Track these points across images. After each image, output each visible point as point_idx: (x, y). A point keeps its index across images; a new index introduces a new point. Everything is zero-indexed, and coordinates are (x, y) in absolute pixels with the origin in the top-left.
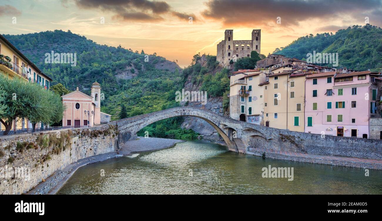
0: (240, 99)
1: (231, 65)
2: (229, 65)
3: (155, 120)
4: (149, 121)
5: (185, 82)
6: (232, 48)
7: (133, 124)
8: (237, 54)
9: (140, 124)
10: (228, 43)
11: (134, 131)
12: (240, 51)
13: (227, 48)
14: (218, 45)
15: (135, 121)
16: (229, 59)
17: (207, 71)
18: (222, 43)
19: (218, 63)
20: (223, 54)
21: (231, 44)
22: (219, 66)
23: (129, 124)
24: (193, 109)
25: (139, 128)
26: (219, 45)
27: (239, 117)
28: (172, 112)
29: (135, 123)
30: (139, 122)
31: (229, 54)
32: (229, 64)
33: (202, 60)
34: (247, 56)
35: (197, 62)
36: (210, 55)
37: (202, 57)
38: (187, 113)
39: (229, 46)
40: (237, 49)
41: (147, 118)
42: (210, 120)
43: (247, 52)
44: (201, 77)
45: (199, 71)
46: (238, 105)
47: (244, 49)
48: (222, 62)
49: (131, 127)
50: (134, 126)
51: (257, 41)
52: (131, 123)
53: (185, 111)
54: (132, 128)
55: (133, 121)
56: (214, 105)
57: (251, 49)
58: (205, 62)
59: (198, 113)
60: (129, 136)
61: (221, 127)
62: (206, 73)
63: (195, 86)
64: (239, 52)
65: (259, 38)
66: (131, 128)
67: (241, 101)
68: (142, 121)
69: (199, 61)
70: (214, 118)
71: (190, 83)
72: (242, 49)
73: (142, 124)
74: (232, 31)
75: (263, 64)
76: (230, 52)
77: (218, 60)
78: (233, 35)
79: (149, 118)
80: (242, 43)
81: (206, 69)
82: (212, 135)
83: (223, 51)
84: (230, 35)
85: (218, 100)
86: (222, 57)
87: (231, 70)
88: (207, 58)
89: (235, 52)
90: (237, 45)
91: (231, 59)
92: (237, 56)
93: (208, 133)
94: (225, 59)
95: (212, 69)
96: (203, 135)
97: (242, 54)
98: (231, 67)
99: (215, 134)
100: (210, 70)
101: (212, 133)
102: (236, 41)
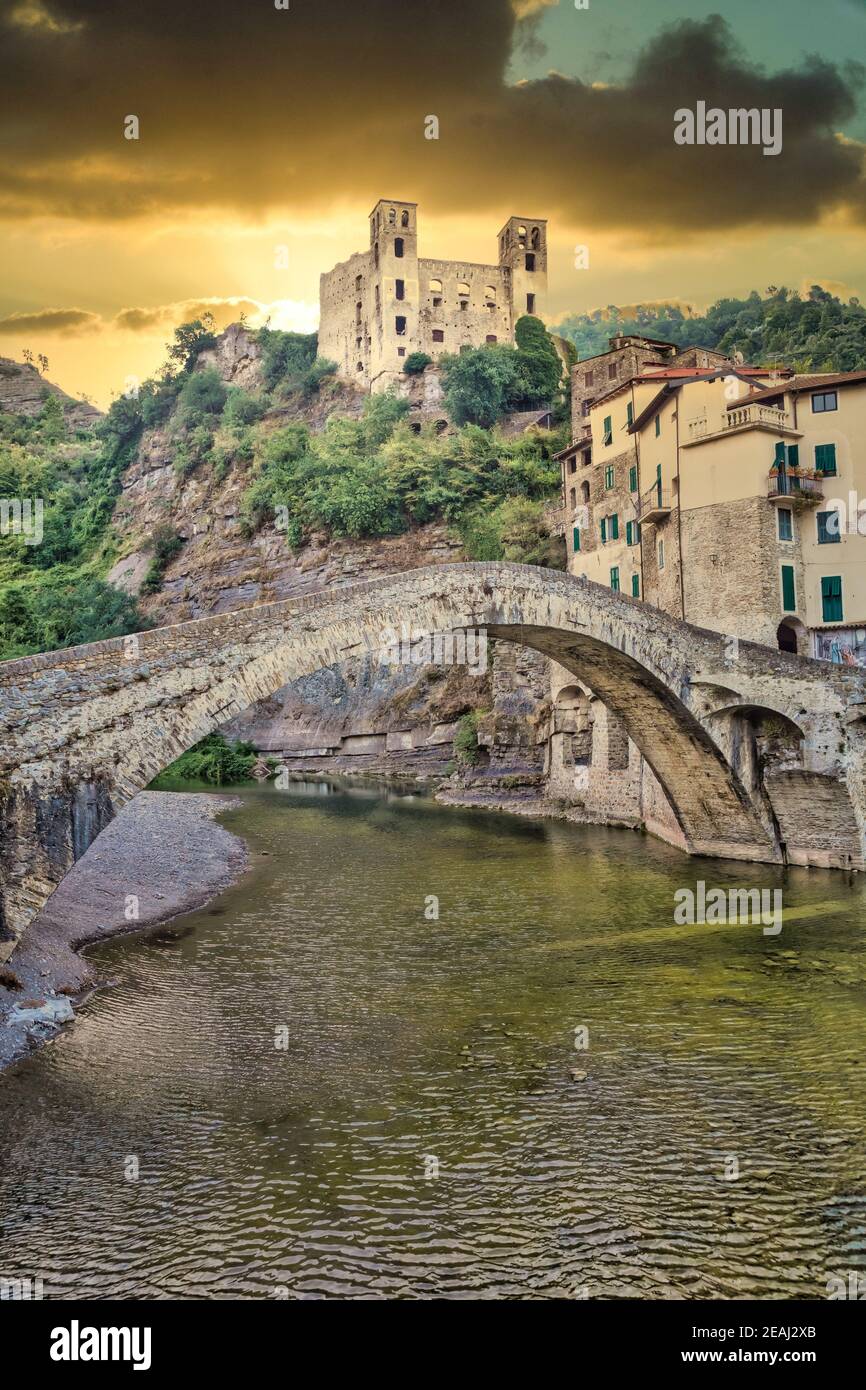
0: (774, 526)
1: (412, 378)
2: (404, 381)
3: (300, 661)
4: (250, 672)
5: (127, 466)
6: (412, 295)
7: (123, 701)
8: (438, 327)
9: (181, 701)
10: (391, 268)
11: (136, 761)
12: (455, 314)
13: (389, 295)
14: (324, 278)
15: (142, 678)
16: (401, 351)
17: (269, 410)
18: (352, 268)
19: (332, 370)
20: (359, 323)
21: (408, 275)
22: (341, 386)
23: (96, 704)
24: (545, 579)
25: (175, 731)
26: (335, 279)
27: (775, 636)
28: (413, 598)
29: (146, 695)
30: (175, 683)
31: (401, 324)
32: (402, 376)
33: (227, 352)
34: (483, 341)
35: (191, 365)
36: (272, 328)
37: (224, 337)
38: (506, 611)
39: (400, 284)
40: (437, 302)
41: (236, 650)
42: (637, 658)
43: (485, 321)
44: (240, 436)
45: (218, 408)
46: (766, 562)
47: (470, 307)
48: (353, 366)
49: (109, 727)
50: (139, 721)
51: (529, 273)
52: (115, 690)
53: (498, 596)
54: (118, 734)
55: (130, 674)
57: (505, 308)
58: (245, 362)
59: (573, 612)
60: (91, 816)
61: (695, 702)
62: (262, 419)
63: (193, 484)
64: (449, 319)
65: (538, 259)
66: (107, 740)
67: (778, 541)
68: (200, 674)
69: (208, 357)
70: (659, 643)
71: (157, 474)
72: (459, 307)
73: (201, 704)
74: (411, 211)
75: (613, 375)
76: (403, 315)
77: (328, 352)
78: (414, 228)
79: (257, 650)
80: (461, 275)
81: (257, 396)
82: (339, 753)
83: (359, 306)
84: (404, 230)
85: (364, 559)
86: (355, 338)
87: (415, 405)
88: (255, 342)
89: (426, 316)
90: (435, 286)
91: (412, 349)
92: (438, 336)
93: (308, 741)
94: (377, 351)
95: (297, 397)
96: (281, 756)
97: (462, 329)
98: (413, 388)
99: (353, 746)
100: (286, 405)
101: (337, 743)
102: (434, 261)
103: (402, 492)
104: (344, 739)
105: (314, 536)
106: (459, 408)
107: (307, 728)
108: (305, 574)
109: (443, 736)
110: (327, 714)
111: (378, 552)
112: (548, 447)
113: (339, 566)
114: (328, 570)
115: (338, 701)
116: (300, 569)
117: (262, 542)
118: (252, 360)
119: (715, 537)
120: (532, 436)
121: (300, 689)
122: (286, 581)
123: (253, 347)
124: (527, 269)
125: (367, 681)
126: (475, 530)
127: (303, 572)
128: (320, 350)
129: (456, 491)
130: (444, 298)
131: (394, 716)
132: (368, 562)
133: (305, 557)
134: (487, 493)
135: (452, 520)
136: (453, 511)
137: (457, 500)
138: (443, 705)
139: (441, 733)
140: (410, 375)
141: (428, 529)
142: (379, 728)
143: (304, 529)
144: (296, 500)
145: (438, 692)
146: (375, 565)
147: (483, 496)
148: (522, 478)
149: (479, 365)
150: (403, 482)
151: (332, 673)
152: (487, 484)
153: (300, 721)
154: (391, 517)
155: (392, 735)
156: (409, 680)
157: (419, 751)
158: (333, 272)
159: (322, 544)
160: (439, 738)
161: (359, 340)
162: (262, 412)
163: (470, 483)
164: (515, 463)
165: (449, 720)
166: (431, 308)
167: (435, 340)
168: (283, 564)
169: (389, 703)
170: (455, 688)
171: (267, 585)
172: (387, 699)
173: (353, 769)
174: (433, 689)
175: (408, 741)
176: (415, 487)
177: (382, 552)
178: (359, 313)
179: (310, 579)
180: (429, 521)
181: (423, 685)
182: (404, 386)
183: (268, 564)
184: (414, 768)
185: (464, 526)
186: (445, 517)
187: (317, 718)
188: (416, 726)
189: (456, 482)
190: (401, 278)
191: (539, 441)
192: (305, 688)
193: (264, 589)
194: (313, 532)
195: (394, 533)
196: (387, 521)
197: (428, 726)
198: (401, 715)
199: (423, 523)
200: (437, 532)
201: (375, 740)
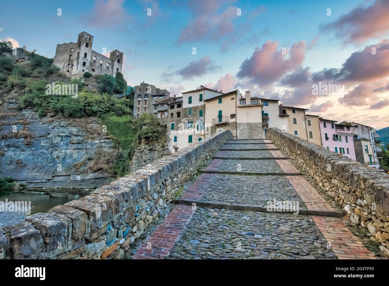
1: (86, 78)
2: (83, 78)
6: (89, 57)
8: (94, 68)
10: (84, 49)
13: (82, 55)
16: (83, 71)
18: (69, 45)
19: (58, 69)
20: (69, 60)
21: (88, 53)
31: (84, 64)
32: (83, 77)
34: (104, 75)
36: (36, 53)
37: (15, 50)
39: (86, 54)
43: (106, 71)
44: (20, 79)
45: (10, 70)
47: (103, 66)
48: (65, 70)
56: (59, 130)
57: (110, 69)
58: (23, 60)
64: (97, 67)
65: (121, 61)
69: (7, 54)
72: (100, 65)
74: (92, 38)
76: (85, 62)
78: (92, 42)
80: (102, 58)
81: (27, 70)
82: (50, 181)
83: (71, 56)
84: (89, 41)
85: (69, 123)
86: (68, 63)
87: (86, 85)
88: (28, 55)
89: (91, 64)
90: (94, 58)
91: (86, 71)
92: (93, 70)
93: (38, 177)
94: (76, 69)
95: (44, 74)
96: (25, 182)
97: (100, 71)
98: (85, 81)
99: (56, 179)
100: (39, 75)
101: (51, 178)
102: (95, 52)
103: (85, 106)
104: (53, 177)
105: (49, 114)
106: (102, 88)
107: (37, 173)
108: (44, 125)
109: (92, 177)
110: (46, 168)
111: (74, 122)
112: (128, 103)
113: (59, 124)
114: (53, 125)
115: (51, 164)
116: (42, 123)
117: (26, 113)
118: (25, 60)
119: (248, 131)
120: (124, 100)
121: (36, 160)
122: (35, 126)
123: (27, 56)
124: (118, 62)
125: (64, 159)
126: (107, 120)
127: (42, 124)
128: (54, 63)
129: (102, 109)
130: (96, 62)
131: (74, 170)
132: (70, 124)
133: (44, 119)
134: (111, 111)
135: (100, 116)
136: (101, 114)
137: (102, 112)
138: (93, 167)
139: (92, 176)
140: (85, 77)
141: (91, 118)
142: (68, 173)
143: (45, 111)
144: (44, 102)
145: (91, 164)
146: (72, 125)
147: (110, 112)
148: (121, 110)
149: (110, 80)
150: (85, 104)
151: (50, 156)
152: (111, 109)
153: (35, 170)
154: (80, 112)
155: (73, 176)
156: (79, 159)
157: (83, 181)
158: (62, 45)
159: (52, 116)
160: (91, 177)
161: (69, 64)
162: (29, 75)
163: (106, 108)
164: (119, 105)
165: (95, 172)
166: (93, 63)
167: (92, 71)
168: (34, 120)
169: (72, 166)
170: (97, 163)
171: (26, 126)
172: (71, 165)
173: (57, 187)
174: (89, 162)
175: (79, 178)
176: (89, 106)
177: (75, 122)
178: (70, 58)
179: (45, 126)
180: (92, 116)
181: (86, 161)
182: (83, 80)
183: (27, 120)
184: (81, 186)
185: (103, 119)
186: (98, 115)
187: (42, 170)
188: (82, 173)
189: (103, 107)
190: (87, 53)
191: (125, 101)
192: (37, 160)
193: (25, 127)
194: (49, 112)
195: (80, 117)
196: (79, 113)
197: (87, 174)
198: (77, 170)
199: (90, 116)
200: (94, 119)
201: (66, 177)
